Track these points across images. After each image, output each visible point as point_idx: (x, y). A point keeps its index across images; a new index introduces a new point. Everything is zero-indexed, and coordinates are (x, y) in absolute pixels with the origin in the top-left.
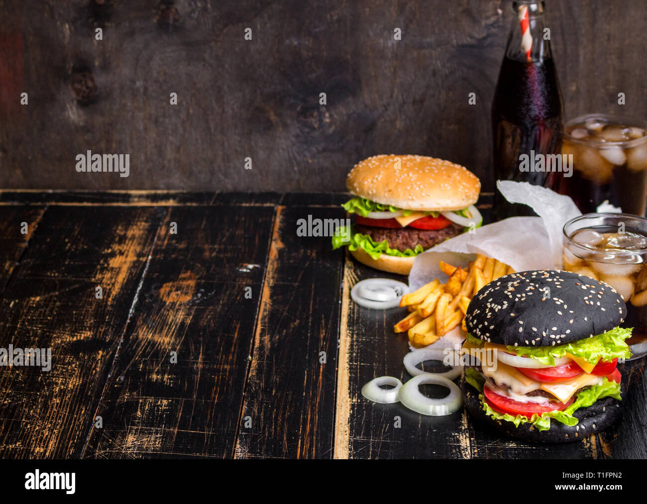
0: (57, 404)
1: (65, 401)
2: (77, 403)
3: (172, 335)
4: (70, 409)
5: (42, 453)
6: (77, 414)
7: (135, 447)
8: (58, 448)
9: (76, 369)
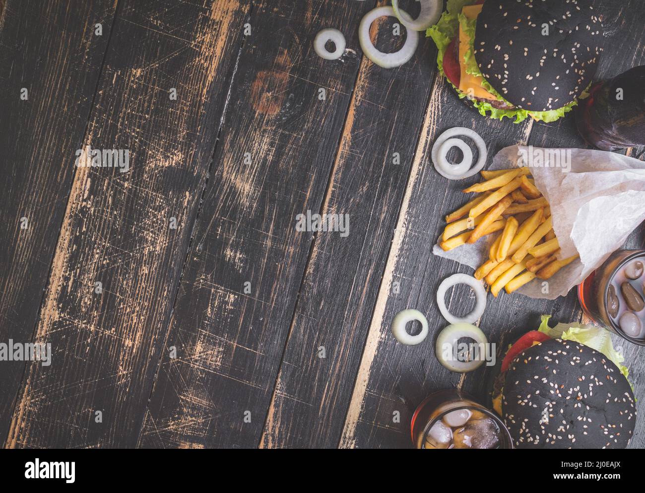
0: (146, 274)
1: (152, 272)
2: (161, 277)
3: (253, 181)
4: (156, 285)
5: (130, 347)
6: (160, 297)
7: (201, 361)
8: (143, 343)
9: (164, 219)
